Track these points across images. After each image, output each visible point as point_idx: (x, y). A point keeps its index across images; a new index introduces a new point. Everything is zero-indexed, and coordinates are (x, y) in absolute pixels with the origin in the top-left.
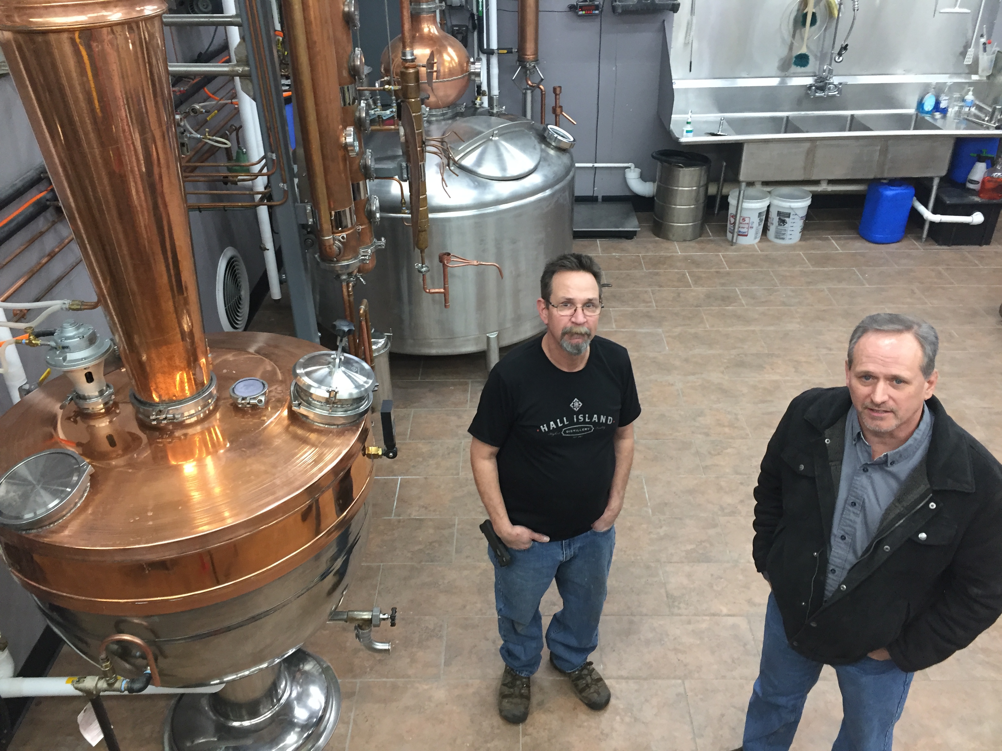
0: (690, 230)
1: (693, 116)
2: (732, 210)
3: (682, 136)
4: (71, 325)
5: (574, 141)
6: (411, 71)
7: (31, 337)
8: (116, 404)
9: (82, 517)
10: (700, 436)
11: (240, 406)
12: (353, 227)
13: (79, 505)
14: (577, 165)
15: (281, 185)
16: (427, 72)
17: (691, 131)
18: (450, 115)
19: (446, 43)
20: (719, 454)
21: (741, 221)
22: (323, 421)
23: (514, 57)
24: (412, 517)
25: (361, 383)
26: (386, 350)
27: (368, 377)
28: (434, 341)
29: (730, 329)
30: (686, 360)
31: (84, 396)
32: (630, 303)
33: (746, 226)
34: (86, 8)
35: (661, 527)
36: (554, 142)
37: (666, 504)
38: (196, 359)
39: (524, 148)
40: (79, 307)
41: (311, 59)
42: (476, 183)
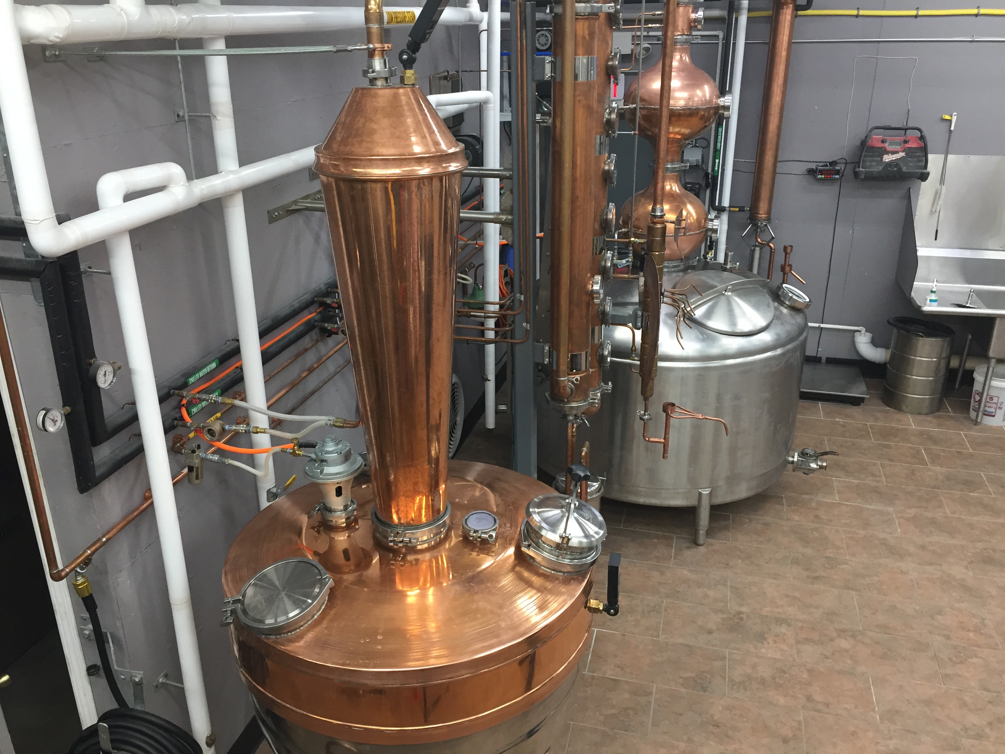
0: (927, 403)
1: (938, 284)
2: (977, 387)
3: (925, 305)
4: (332, 440)
5: (810, 301)
6: (659, 226)
7: (296, 447)
8: (356, 521)
9: (318, 629)
10: (939, 638)
11: (471, 538)
12: (587, 370)
13: (316, 617)
14: (810, 324)
15: (524, 324)
16: (675, 228)
17: (935, 301)
18: (682, 267)
19: (685, 200)
20: (961, 662)
21: (988, 400)
22: (550, 566)
23: (746, 215)
24: (607, 676)
25: (592, 533)
26: (598, 494)
27: (600, 528)
28: (642, 489)
29: (975, 519)
30: (923, 547)
31: (331, 508)
32: (856, 474)
33: (994, 406)
34: (404, 162)
35: (891, 739)
36: (789, 301)
37: (897, 712)
38: (437, 486)
39: (756, 306)
40: (342, 425)
41: (573, 211)
42: (705, 336)
